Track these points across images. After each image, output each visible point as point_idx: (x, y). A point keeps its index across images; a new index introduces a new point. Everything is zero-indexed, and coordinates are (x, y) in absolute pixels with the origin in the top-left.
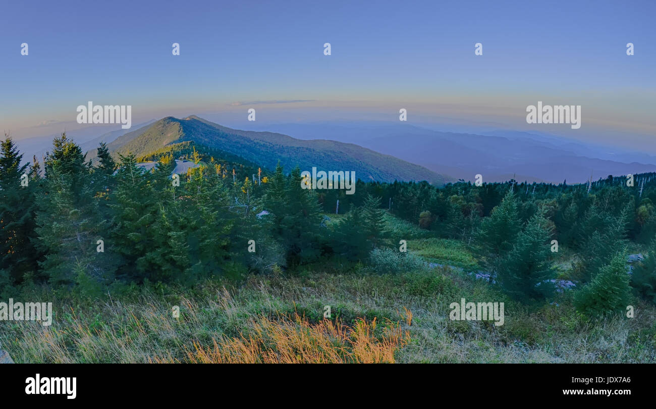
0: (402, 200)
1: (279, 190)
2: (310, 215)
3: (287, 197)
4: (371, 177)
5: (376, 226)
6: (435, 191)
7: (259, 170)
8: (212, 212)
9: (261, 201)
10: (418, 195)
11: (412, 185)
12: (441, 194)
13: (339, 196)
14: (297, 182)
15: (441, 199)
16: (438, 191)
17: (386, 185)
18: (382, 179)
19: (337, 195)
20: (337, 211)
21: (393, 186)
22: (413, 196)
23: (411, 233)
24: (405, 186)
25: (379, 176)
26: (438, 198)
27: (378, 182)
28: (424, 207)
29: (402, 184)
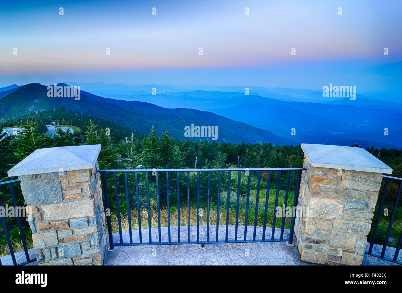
0: (248, 158)
1: (154, 148)
2: (176, 166)
3: (158, 154)
4: (224, 140)
5: (224, 175)
6: (276, 152)
7: (132, 134)
8: (106, 165)
9: (141, 156)
10: (261, 154)
11: (257, 146)
12: (280, 154)
13: (198, 154)
14: (166, 143)
15: (280, 158)
16: (278, 152)
17: (236, 146)
18: (233, 141)
19: (196, 154)
20: (196, 166)
21: (241, 147)
22: (257, 155)
23: (255, 185)
24: (251, 147)
25: (231, 139)
26: (278, 158)
27: (229, 144)
28: (266, 164)
29: (248, 145)
